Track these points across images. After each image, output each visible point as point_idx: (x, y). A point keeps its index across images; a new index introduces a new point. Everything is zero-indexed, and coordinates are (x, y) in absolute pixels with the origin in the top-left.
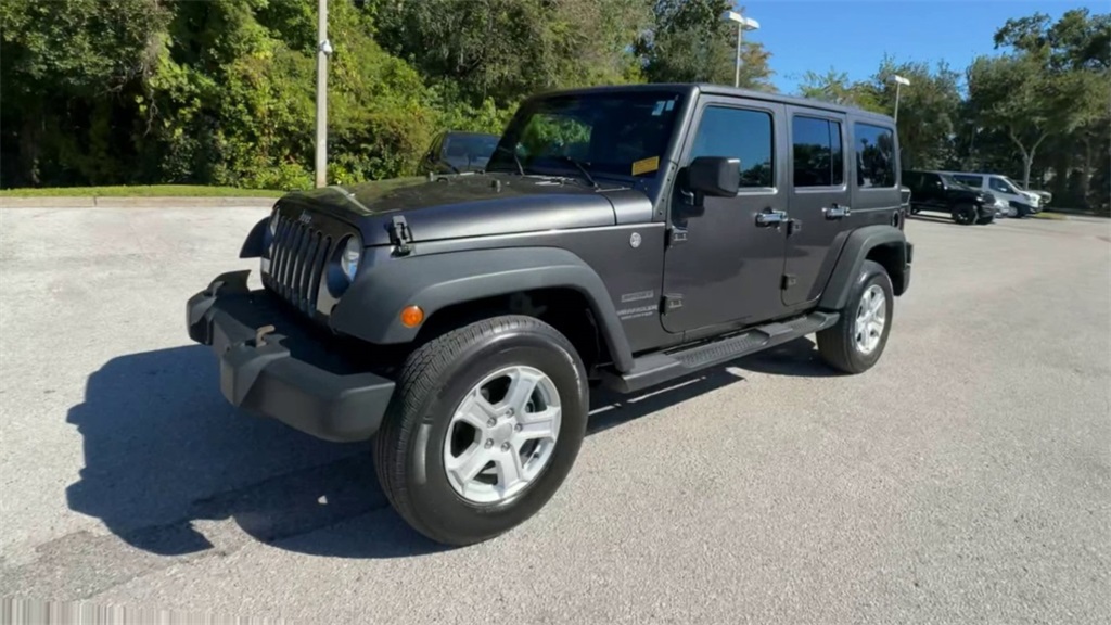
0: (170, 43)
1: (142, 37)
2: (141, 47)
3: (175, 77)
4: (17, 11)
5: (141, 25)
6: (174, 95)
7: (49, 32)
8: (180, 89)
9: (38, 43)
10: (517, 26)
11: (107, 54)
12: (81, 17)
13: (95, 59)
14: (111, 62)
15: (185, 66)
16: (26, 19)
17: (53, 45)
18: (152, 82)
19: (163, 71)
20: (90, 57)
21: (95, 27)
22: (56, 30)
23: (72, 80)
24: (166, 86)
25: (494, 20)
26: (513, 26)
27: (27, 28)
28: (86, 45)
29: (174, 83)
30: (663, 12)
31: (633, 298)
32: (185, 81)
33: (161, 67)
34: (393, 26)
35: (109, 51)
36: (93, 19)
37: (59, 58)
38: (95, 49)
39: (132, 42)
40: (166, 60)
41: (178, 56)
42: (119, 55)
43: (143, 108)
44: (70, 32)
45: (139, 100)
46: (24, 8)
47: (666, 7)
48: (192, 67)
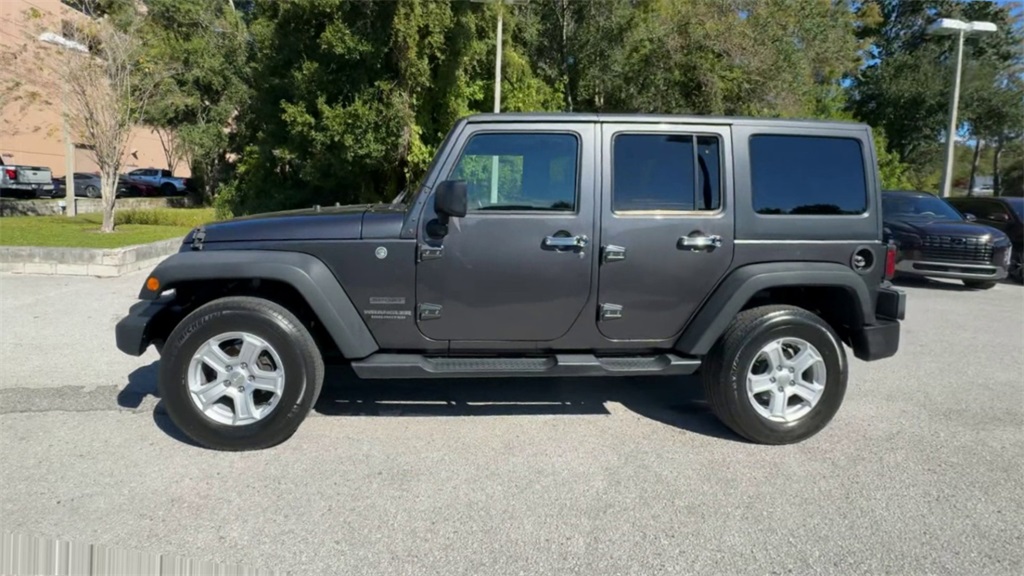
0: (421, 132)
1: (398, 130)
2: (398, 136)
3: (422, 154)
4: (340, 124)
5: (398, 123)
6: (422, 166)
7: (354, 134)
8: (424, 162)
9: (349, 141)
10: (691, 80)
11: (382, 144)
12: (370, 124)
13: (375, 147)
14: (384, 148)
15: (429, 146)
16: (343, 127)
17: (357, 141)
18: (409, 158)
19: (415, 150)
20: (373, 146)
21: (377, 128)
22: (358, 131)
23: (368, 161)
24: (416, 160)
25: (665, 79)
26: (686, 80)
27: (345, 132)
28: (372, 139)
29: (421, 157)
30: (898, 35)
31: (384, 301)
32: (427, 156)
33: (413, 148)
34: (587, 97)
35: (383, 141)
36: (376, 123)
37: (360, 148)
38: (376, 140)
39: (395, 135)
40: (417, 142)
41: (424, 139)
42: (388, 144)
43: (408, 175)
44: (366, 132)
45: (406, 170)
46: (342, 122)
47: (901, 30)
48: (433, 146)
